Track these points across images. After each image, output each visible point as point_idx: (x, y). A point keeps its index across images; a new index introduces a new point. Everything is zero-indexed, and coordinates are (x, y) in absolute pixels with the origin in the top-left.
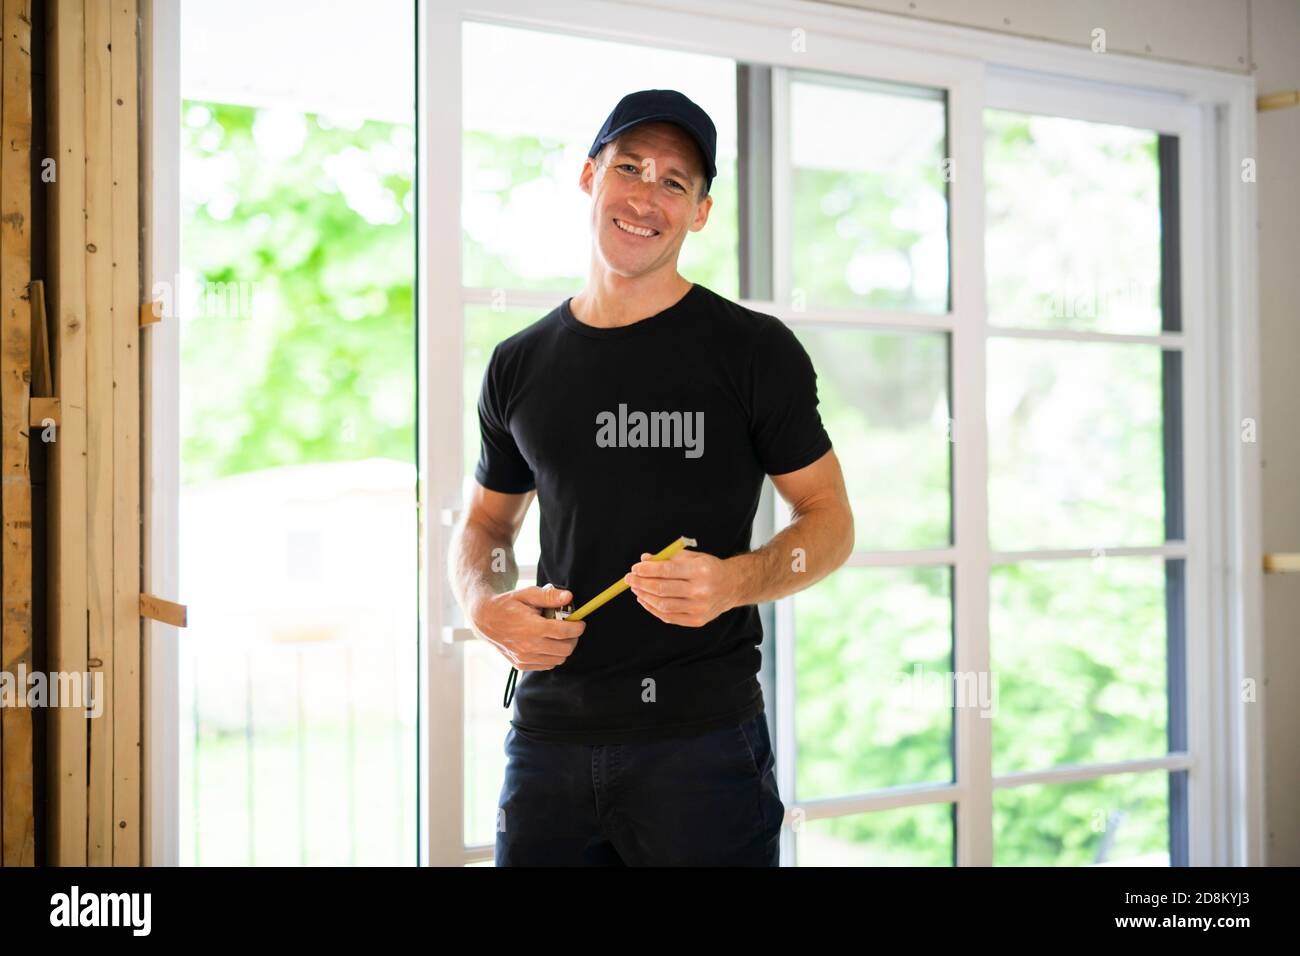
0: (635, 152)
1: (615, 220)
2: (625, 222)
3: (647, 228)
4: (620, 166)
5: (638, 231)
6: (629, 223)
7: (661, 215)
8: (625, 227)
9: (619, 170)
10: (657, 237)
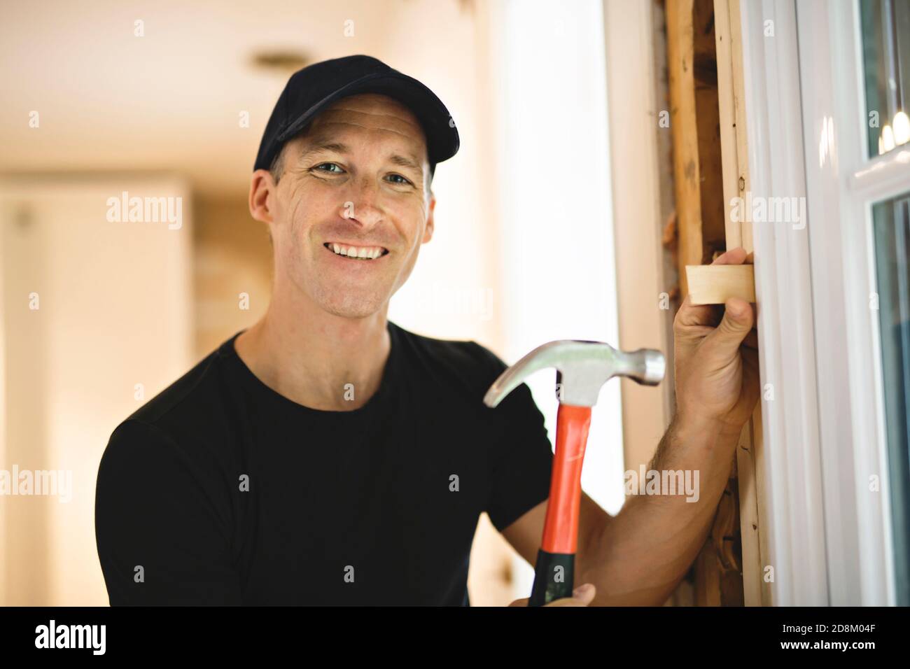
0: (336, 141)
1: (326, 245)
2: (341, 244)
3: (374, 247)
4: (316, 168)
5: (363, 253)
6: (347, 245)
7: (390, 224)
8: (343, 252)
9: (316, 173)
10: (386, 257)
